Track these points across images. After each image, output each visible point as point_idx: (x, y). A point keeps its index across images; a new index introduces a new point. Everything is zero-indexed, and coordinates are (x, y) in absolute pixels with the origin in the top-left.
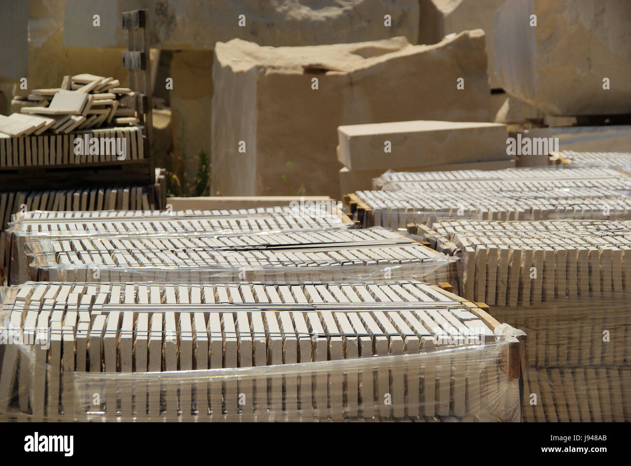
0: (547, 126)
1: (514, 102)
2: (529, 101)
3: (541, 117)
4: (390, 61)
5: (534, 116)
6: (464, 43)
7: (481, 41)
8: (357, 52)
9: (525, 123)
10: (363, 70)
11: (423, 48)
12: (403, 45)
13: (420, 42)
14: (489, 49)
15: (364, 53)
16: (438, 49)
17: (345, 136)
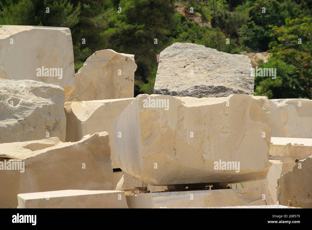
0: (149, 192)
1: (127, 177)
2: (137, 176)
3: (144, 186)
4: (49, 152)
5: (140, 186)
6: (95, 140)
7: (106, 138)
8: (27, 147)
9: (135, 190)
10: (32, 158)
11: (69, 144)
12: (57, 142)
13: (67, 140)
14: (111, 144)
15: (31, 148)
16: (79, 144)
17: (22, 200)
